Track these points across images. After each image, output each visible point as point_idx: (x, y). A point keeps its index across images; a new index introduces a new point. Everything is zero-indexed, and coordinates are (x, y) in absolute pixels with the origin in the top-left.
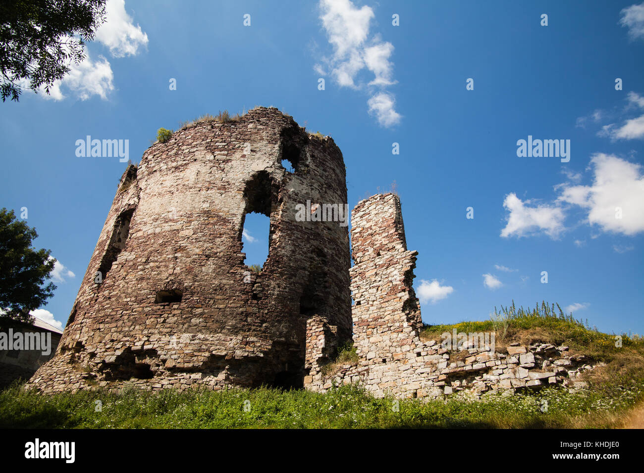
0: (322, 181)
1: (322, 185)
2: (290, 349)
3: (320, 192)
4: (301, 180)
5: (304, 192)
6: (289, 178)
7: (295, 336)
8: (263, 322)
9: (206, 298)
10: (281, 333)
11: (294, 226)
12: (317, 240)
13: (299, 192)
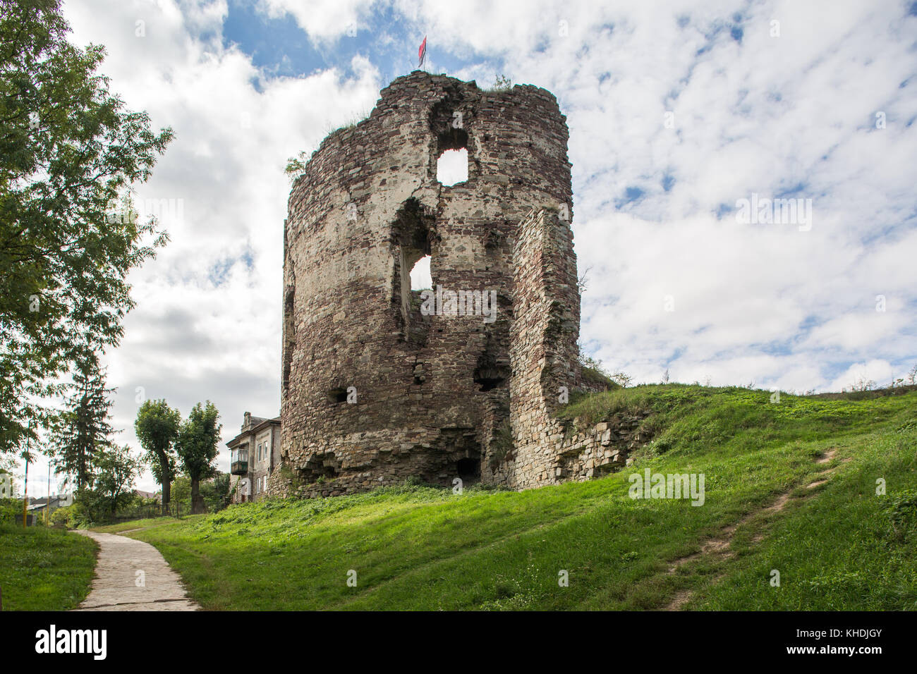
0: (504, 178)
1: (505, 186)
2: (465, 435)
3: (500, 201)
4: (466, 194)
5: (473, 211)
6: (446, 198)
7: (468, 419)
8: (427, 408)
9: (369, 392)
10: (450, 418)
11: (460, 273)
12: (496, 284)
13: (464, 216)
